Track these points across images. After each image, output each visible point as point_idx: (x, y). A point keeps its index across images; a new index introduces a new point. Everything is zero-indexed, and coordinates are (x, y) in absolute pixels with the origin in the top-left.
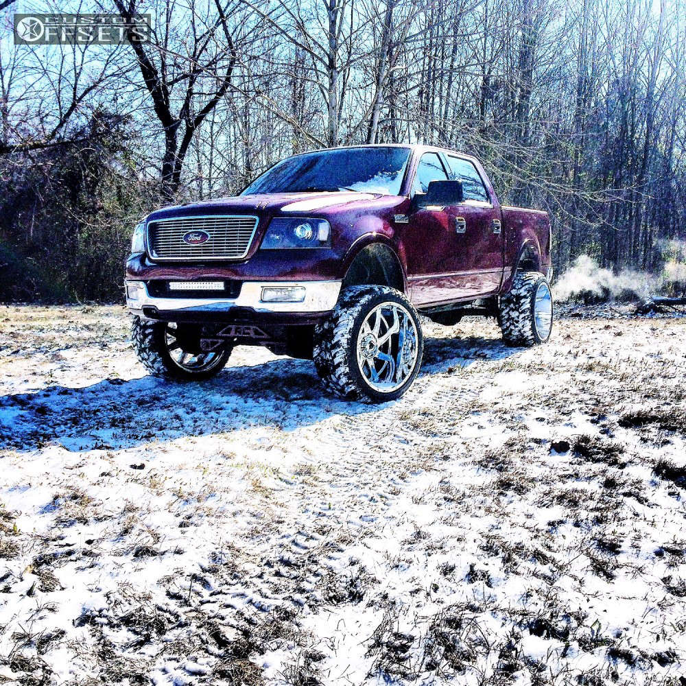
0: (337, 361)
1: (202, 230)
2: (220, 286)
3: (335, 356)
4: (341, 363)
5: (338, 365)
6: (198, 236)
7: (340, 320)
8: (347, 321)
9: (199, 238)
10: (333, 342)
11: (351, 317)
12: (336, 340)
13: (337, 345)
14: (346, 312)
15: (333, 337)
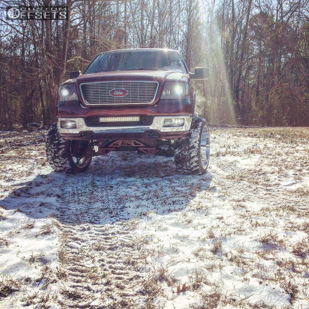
0: (192, 155)
1: (123, 89)
2: (137, 119)
3: (191, 153)
4: (194, 156)
5: (193, 157)
6: (120, 92)
7: (192, 135)
8: (196, 135)
9: (121, 93)
10: (190, 146)
11: (198, 133)
12: (192, 145)
13: (193, 147)
14: (194, 131)
15: (189, 144)
